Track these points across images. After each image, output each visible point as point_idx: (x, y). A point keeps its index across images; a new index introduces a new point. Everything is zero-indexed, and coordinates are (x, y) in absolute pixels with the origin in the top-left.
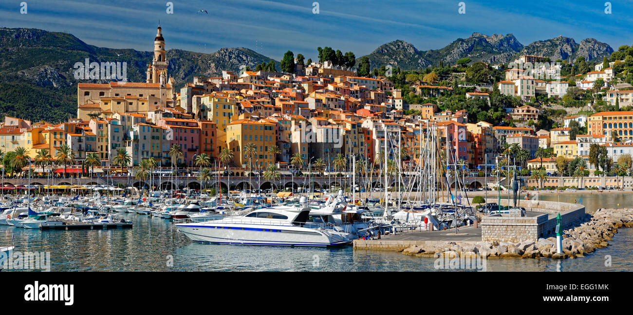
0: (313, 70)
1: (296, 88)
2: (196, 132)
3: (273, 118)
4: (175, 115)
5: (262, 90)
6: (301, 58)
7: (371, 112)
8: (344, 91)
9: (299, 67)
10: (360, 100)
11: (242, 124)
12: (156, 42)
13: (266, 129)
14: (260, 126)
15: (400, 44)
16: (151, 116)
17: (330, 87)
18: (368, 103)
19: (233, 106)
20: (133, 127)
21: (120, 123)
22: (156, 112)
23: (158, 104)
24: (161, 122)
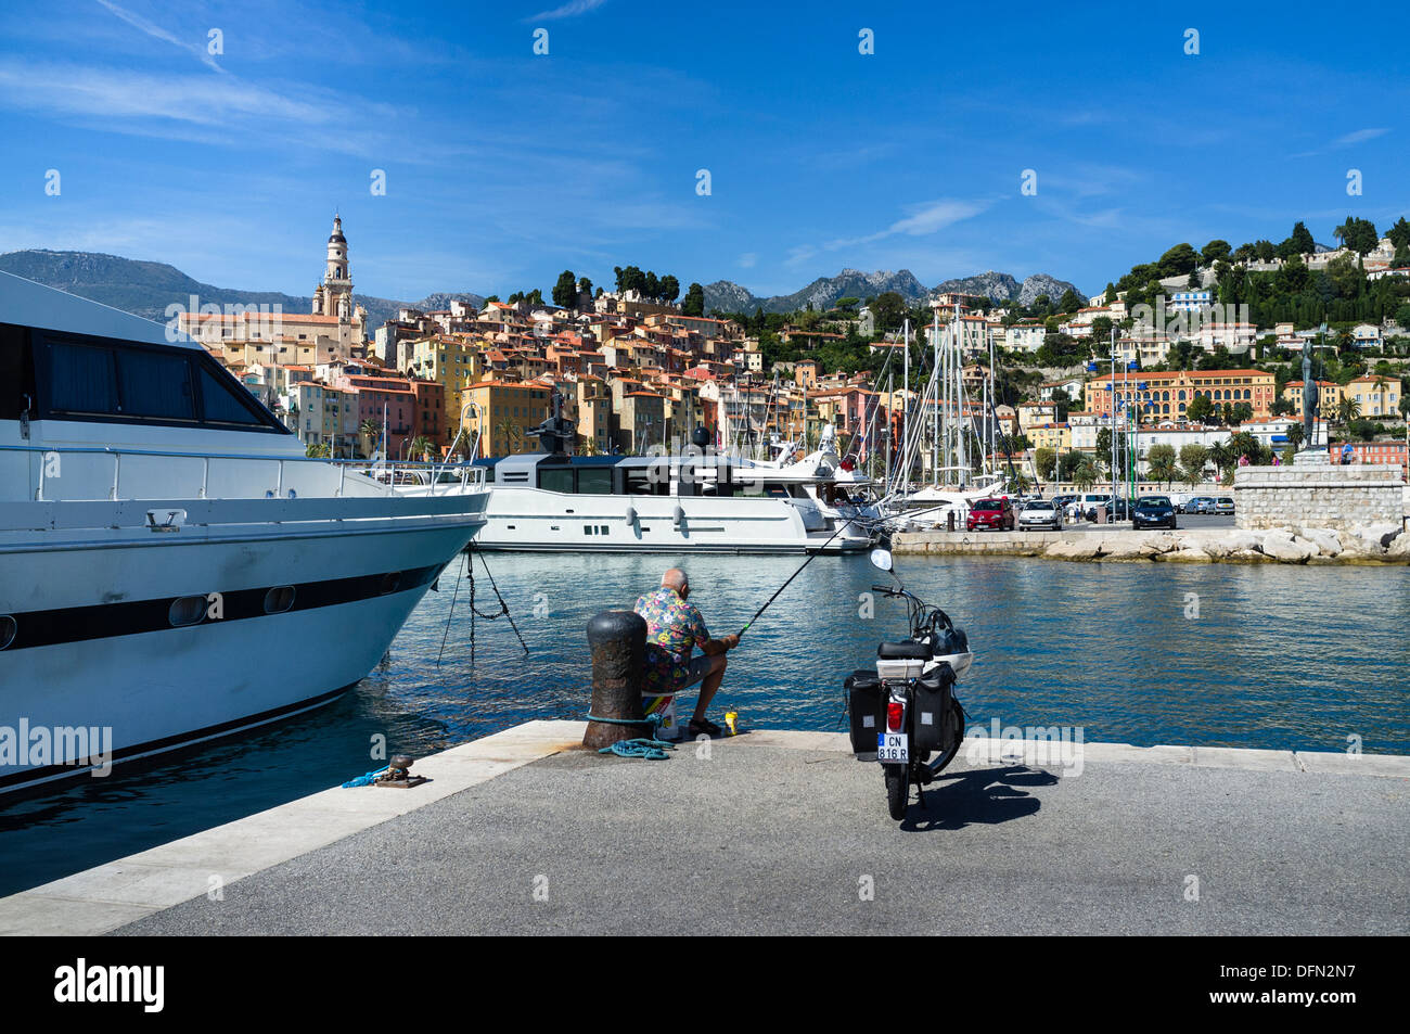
0: (609, 304)
1: (581, 332)
2: (406, 399)
3: (546, 379)
4: (366, 370)
5: (523, 334)
6: (586, 284)
7: (712, 373)
8: (664, 339)
9: (585, 297)
10: (690, 353)
11: (492, 388)
12: (331, 245)
13: (534, 397)
14: (524, 390)
15: (725, 286)
16: (322, 372)
17: (639, 331)
18: (704, 358)
19: (472, 358)
20: (288, 390)
21: (262, 381)
22: (332, 366)
23: (335, 352)
24: (341, 382)
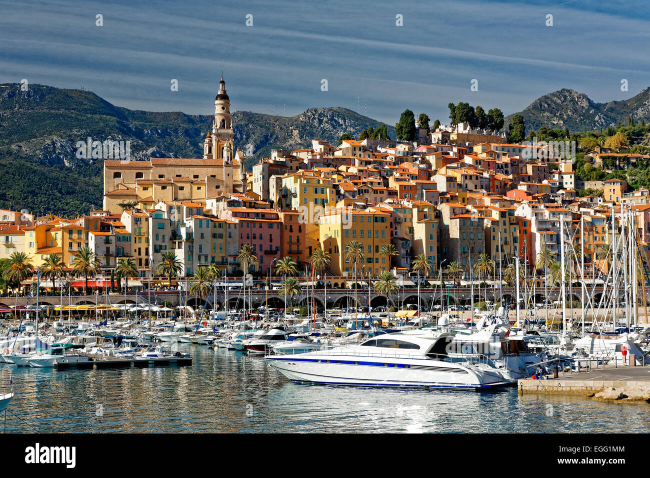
0: (443, 136)
1: (418, 162)
2: (275, 226)
3: (387, 206)
4: (244, 204)
5: (370, 167)
6: (425, 120)
7: (529, 194)
8: (488, 165)
9: (423, 132)
10: (511, 177)
12: (217, 102)
13: (376, 221)
14: (368, 217)
15: (567, 94)
16: (211, 205)
17: (468, 160)
18: (523, 181)
19: (328, 190)
20: (185, 222)
21: (165, 216)
22: (218, 200)
23: (221, 189)
24: (225, 214)
